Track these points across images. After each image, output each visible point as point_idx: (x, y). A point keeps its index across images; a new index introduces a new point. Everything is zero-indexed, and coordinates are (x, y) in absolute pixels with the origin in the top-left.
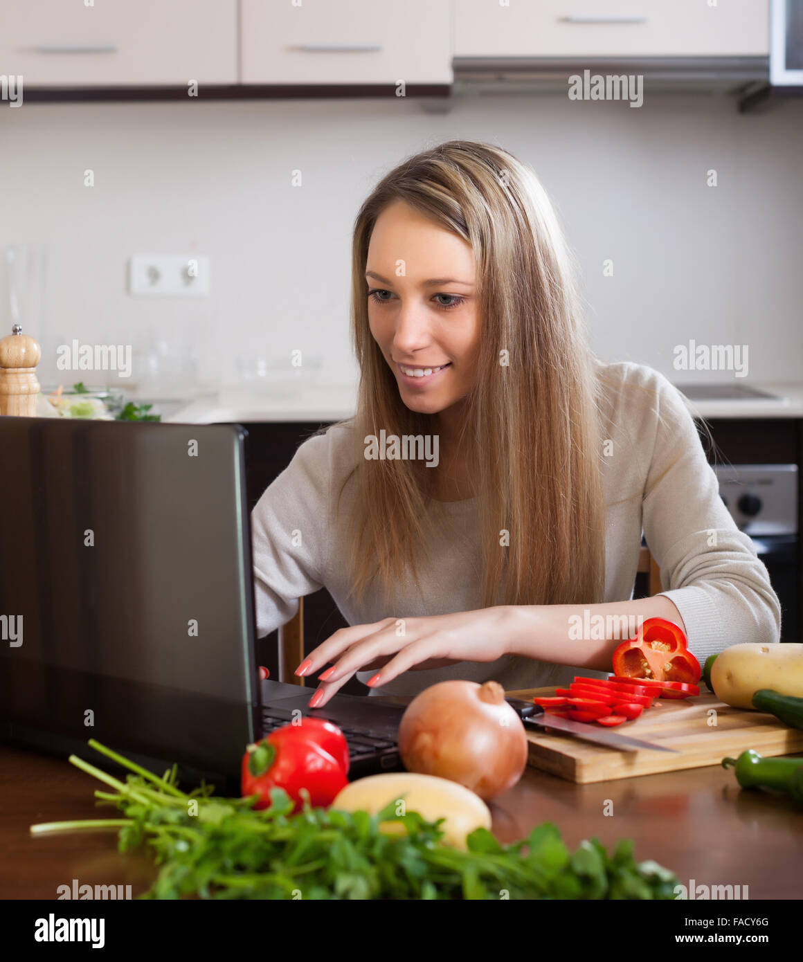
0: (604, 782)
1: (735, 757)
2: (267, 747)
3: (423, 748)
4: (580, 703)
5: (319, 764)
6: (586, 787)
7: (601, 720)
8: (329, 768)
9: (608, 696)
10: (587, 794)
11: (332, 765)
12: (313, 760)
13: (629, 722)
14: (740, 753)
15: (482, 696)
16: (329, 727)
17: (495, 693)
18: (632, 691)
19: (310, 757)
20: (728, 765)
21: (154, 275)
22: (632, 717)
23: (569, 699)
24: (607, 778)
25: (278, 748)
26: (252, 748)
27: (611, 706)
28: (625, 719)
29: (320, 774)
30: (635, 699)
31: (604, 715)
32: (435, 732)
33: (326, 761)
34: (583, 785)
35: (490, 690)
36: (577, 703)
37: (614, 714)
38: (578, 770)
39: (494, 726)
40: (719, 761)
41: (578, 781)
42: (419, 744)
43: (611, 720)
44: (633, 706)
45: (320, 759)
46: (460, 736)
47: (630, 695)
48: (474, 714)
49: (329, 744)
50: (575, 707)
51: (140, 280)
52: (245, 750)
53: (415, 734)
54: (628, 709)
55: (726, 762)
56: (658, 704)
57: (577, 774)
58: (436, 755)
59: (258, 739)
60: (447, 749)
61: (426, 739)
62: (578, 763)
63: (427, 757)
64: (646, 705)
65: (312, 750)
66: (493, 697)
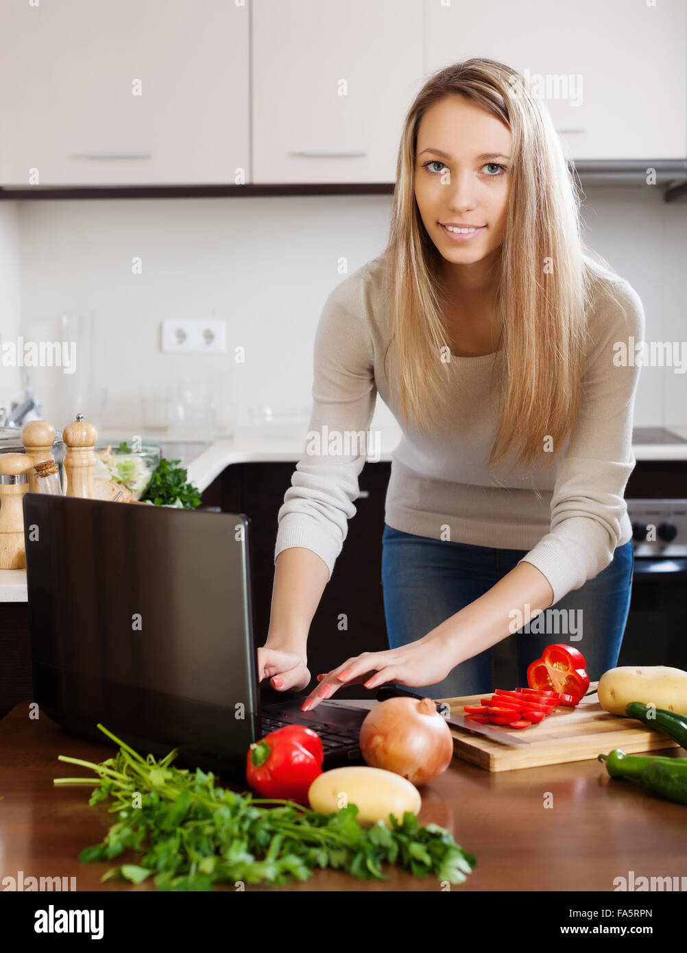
0: (511, 771)
1: (607, 754)
2: (263, 745)
3: (377, 746)
4: (498, 711)
5: (301, 758)
6: (497, 775)
7: (513, 724)
8: (308, 761)
9: (518, 706)
10: (498, 779)
11: (311, 759)
12: (297, 756)
13: (533, 726)
14: (610, 750)
15: (420, 709)
16: (309, 732)
17: (429, 707)
18: (538, 701)
19: (294, 753)
20: (602, 759)
21: (182, 336)
22: (536, 721)
23: (490, 708)
24: (513, 768)
25: (272, 746)
26: (253, 746)
27: (521, 714)
28: (530, 723)
29: (302, 766)
30: (539, 708)
31: (516, 720)
32: (385, 736)
33: (307, 756)
34: (495, 773)
35: (426, 704)
36: (495, 711)
37: (523, 719)
38: (491, 762)
39: (428, 731)
40: (596, 756)
41: (492, 770)
42: (374, 744)
43: (520, 724)
44: (537, 713)
45: (301, 755)
46: (403, 738)
47: (535, 704)
48: (413, 722)
49: (308, 744)
50: (494, 714)
51: (170, 340)
52: (249, 747)
53: (372, 736)
54: (534, 715)
55: (600, 757)
56: (558, 711)
57: (491, 765)
58: (385, 751)
59: (258, 739)
60: (394, 747)
61: (378, 740)
62: (491, 756)
63: (379, 753)
64: (547, 712)
65: (297, 748)
66: (427, 709)
